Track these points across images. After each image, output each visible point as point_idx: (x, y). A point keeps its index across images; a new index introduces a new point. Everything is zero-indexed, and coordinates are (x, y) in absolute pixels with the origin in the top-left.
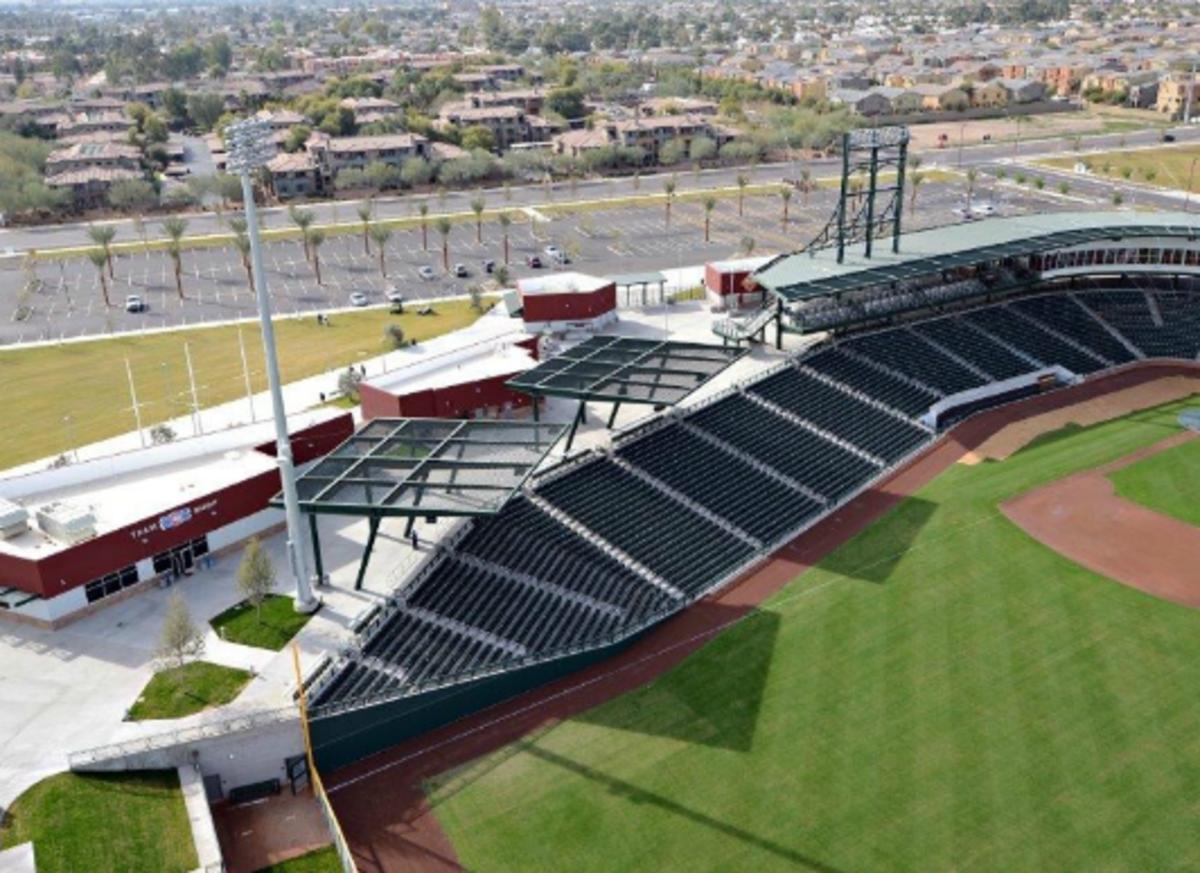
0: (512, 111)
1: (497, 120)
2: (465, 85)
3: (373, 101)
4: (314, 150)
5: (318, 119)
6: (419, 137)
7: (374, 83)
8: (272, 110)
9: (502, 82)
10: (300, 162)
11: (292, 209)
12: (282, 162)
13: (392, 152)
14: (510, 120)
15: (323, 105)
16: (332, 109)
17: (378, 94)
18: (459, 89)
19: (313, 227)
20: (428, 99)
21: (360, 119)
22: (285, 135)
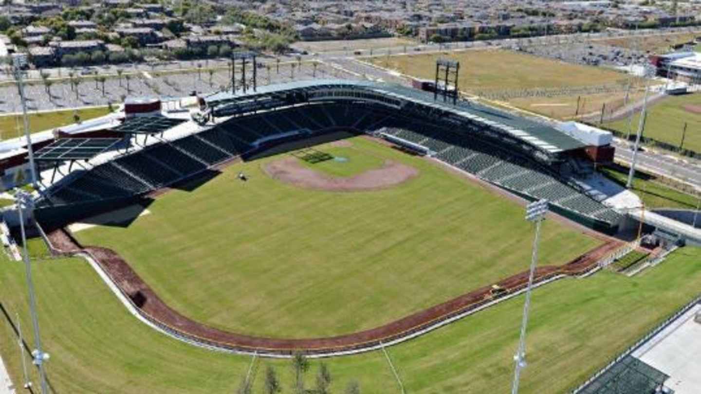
0: (147, 30)
1: (141, 34)
2: (132, 15)
3: (86, 23)
4: (53, 46)
5: (56, 30)
6: (101, 42)
7: (88, 12)
8: (34, 26)
9: (152, 14)
10: (45, 51)
11: (41, 71)
12: (37, 51)
13: (88, 48)
14: (147, 34)
15: (59, 24)
16: (63, 26)
17: (88, 17)
18: (128, 16)
19: (49, 79)
20: (111, 22)
21: (77, 31)
22: (40, 38)
